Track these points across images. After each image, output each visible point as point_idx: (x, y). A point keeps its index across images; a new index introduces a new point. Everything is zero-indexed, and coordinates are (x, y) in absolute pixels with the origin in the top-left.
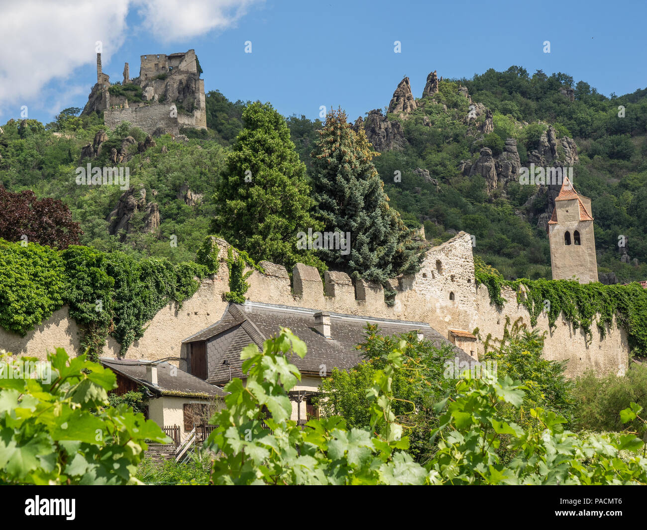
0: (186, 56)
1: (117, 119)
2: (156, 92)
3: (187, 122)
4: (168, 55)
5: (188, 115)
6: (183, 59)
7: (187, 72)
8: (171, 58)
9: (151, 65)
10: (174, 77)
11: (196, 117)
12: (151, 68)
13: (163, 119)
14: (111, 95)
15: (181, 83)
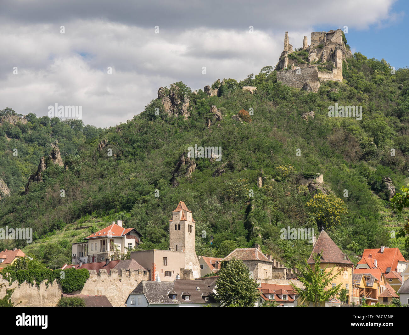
0: (336, 33)
1: (284, 76)
2: (317, 56)
3: (327, 77)
4: (327, 32)
5: (328, 72)
6: (333, 35)
7: (336, 43)
8: (328, 34)
9: (317, 38)
10: (328, 46)
11: (334, 74)
12: (317, 40)
13: (310, 76)
14: (289, 59)
15: (332, 50)
